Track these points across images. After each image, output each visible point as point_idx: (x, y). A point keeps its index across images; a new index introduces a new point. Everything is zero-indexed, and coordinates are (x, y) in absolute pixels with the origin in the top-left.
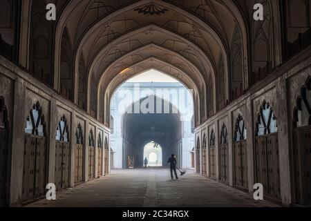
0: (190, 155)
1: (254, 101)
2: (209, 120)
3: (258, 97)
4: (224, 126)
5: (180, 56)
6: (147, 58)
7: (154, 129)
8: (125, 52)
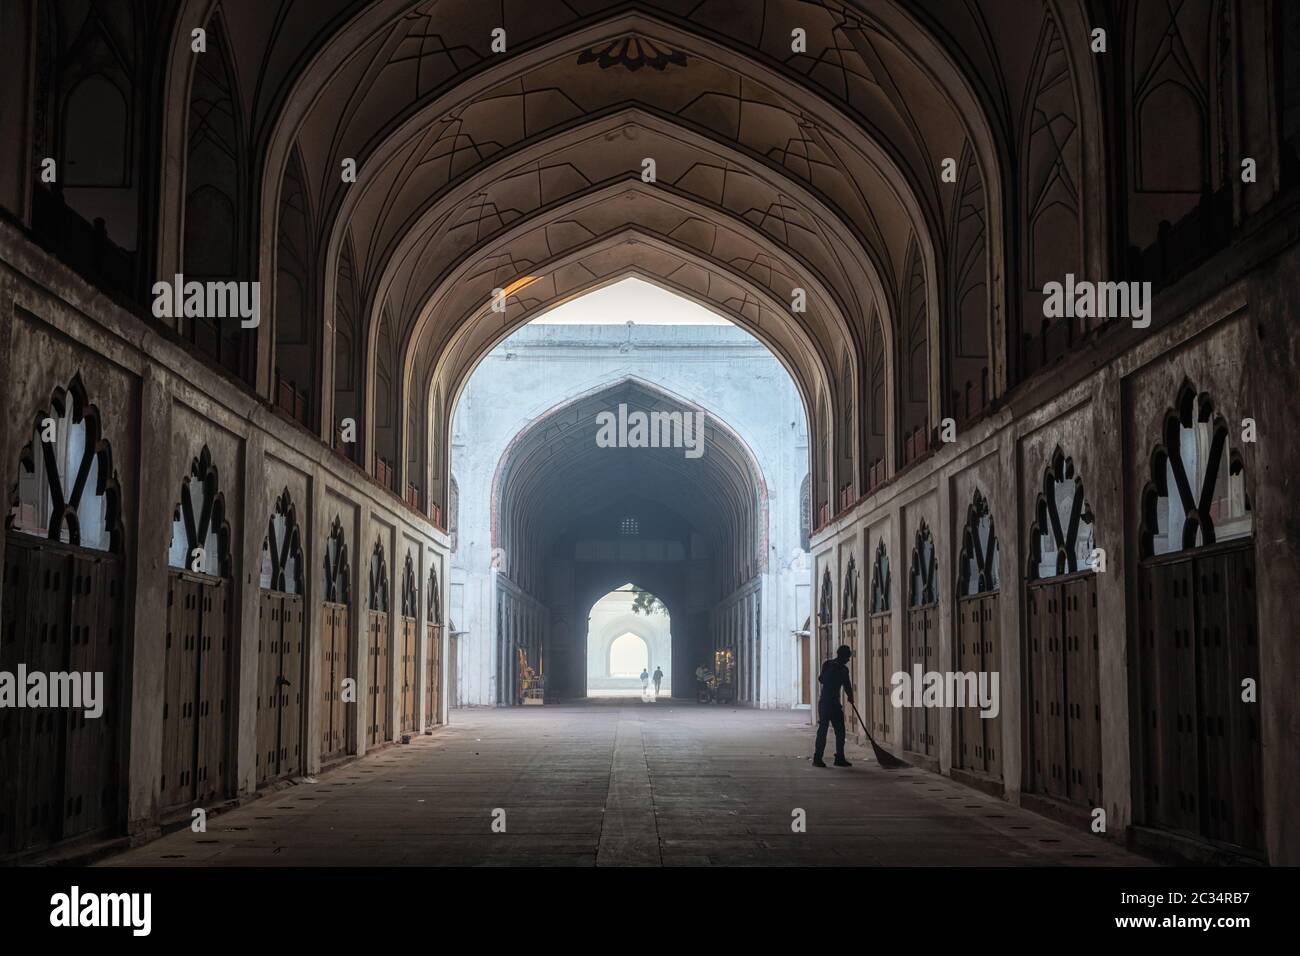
0: (795, 650)
2: (868, 506)
3: (1038, 430)
4: (923, 535)
6: (609, 234)
7: (634, 531)
8: (519, 215)
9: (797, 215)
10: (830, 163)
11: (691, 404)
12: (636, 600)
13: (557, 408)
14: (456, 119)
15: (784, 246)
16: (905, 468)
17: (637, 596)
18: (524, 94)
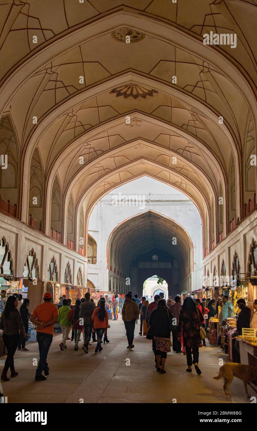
2: (219, 247)
4: (236, 257)
6: (135, 160)
7: (156, 259)
8: (102, 152)
9: (193, 150)
10: (203, 128)
11: (169, 219)
12: (158, 280)
13: (127, 220)
14: (74, 115)
15: (190, 161)
16: (230, 232)
17: (159, 279)
18: (98, 107)
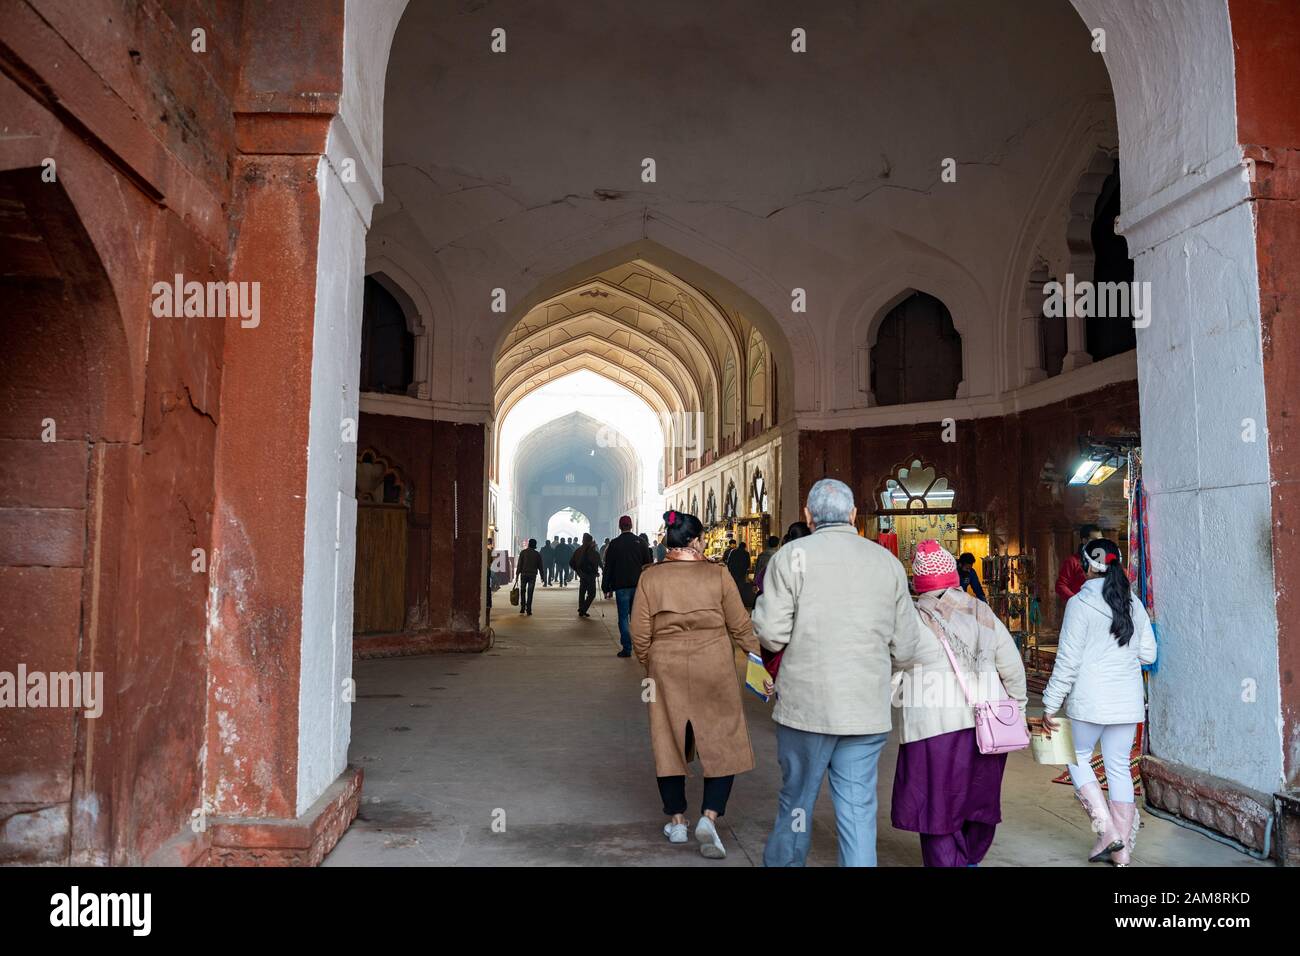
1: (748, 464)
2: (690, 479)
3: (751, 459)
4: (711, 494)
5: (639, 359)
7: (572, 481)
9: (660, 354)
17: (573, 513)
18: (548, 307)
